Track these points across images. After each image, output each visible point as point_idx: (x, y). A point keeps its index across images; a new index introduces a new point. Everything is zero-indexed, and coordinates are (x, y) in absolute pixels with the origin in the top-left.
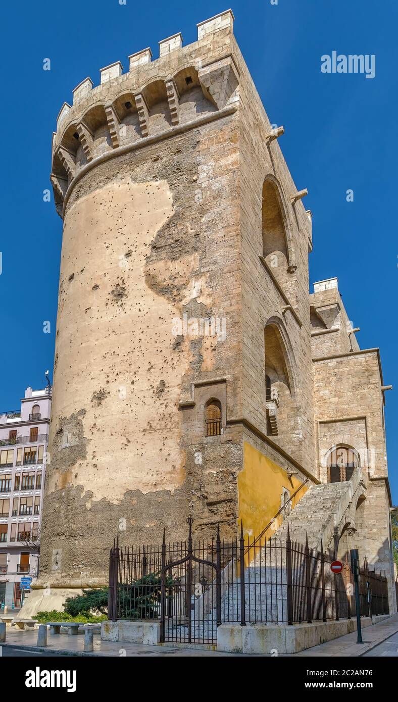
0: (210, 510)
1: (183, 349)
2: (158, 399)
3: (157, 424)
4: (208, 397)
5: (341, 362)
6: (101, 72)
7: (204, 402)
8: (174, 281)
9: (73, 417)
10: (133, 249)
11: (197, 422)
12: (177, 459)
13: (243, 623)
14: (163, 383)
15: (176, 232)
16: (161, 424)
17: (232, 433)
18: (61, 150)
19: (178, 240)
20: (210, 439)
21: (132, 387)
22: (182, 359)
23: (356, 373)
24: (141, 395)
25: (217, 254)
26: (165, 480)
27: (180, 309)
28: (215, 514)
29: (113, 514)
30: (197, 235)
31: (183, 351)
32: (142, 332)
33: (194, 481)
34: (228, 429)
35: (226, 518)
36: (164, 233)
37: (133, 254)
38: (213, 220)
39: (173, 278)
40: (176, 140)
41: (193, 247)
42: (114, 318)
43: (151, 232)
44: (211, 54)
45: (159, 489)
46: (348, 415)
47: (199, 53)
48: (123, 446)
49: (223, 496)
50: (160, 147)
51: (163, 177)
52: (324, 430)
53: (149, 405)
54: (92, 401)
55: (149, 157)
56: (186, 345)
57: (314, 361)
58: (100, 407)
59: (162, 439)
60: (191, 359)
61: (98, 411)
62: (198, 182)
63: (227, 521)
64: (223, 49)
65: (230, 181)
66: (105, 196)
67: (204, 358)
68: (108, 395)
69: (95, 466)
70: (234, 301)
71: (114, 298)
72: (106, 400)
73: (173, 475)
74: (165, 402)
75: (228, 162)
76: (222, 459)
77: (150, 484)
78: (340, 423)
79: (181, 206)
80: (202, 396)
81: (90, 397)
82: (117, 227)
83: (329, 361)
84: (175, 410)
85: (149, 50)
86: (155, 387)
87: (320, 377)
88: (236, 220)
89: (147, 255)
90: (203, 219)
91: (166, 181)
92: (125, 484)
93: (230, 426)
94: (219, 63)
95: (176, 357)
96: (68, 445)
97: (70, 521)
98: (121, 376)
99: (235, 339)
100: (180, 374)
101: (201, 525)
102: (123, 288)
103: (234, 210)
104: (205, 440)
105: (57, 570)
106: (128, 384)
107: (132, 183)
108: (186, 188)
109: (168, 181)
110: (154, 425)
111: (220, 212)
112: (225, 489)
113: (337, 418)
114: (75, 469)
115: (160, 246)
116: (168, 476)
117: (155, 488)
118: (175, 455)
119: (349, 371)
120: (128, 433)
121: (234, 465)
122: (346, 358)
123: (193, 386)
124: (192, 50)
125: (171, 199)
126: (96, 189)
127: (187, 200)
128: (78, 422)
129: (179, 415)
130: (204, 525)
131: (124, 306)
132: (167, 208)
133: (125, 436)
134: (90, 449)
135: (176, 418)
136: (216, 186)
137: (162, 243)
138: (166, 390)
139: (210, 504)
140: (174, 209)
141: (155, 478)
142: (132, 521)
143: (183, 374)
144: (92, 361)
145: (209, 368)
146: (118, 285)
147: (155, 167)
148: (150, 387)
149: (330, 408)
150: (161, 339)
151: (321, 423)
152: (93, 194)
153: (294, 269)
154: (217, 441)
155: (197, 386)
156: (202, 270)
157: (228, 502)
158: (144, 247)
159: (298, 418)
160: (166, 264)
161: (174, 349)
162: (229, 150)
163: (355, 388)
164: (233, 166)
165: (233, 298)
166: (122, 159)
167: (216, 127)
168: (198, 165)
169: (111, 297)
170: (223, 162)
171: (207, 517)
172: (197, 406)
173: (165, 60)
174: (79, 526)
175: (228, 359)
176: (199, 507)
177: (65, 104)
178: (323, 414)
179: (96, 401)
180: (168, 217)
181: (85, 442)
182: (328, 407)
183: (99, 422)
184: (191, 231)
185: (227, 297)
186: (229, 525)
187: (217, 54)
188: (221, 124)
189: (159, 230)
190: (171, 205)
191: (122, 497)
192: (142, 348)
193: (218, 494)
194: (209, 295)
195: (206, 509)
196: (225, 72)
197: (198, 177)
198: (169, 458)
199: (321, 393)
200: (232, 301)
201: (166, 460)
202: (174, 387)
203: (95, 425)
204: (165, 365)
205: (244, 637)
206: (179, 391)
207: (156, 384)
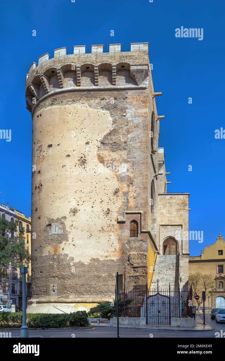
0: (134, 270)
1: (119, 195)
2: (106, 217)
3: (106, 228)
4: (132, 219)
5: (172, 197)
6: (74, 47)
7: (130, 221)
8: (113, 162)
9: (58, 219)
10: (90, 141)
11: (126, 230)
12: (117, 246)
13: (179, 317)
14: (109, 210)
15: (114, 138)
16: (108, 229)
17: (143, 237)
18: (43, 77)
19: (116, 143)
20: (133, 238)
21: (93, 209)
22: (118, 200)
23: (179, 203)
24: (97, 214)
25: (136, 154)
26: (111, 255)
27: (117, 176)
28: (136, 272)
29: (85, 269)
30: (125, 142)
31: (119, 196)
32: (97, 183)
33: (125, 256)
34: (141, 235)
35: (142, 274)
36: (108, 137)
37: (90, 144)
38: (134, 137)
39: (113, 160)
40: (114, 93)
41: (123, 148)
42: (80, 173)
43: (100, 135)
44: (137, 61)
45: (108, 259)
46: (174, 223)
47: (131, 58)
48: (89, 237)
49: (141, 265)
50: (104, 93)
51: (107, 109)
52: (162, 229)
53: (101, 219)
54: (70, 213)
55: (98, 97)
56: (120, 193)
57: (159, 195)
58: (75, 216)
59: (109, 236)
60: (123, 200)
61: (74, 218)
62: (126, 117)
63: (143, 276)
64: (144, 60)
65: (143, 121)
66: (72, 110)
67: (129, 201)
68: (79, 211)
69: (74, 245)
70: (144, 178)
71: (80, 164)
72: (78, 213)
73: (115, 253)
74: (110, 219)
75: (142, 112)
76: (138, 248)
77: (104, 256)
78: (170, 226)
79: (117, 126)
80: (129, 218)
81: (69, 210)
82: (80, 128)
83: (166, 196)
84: (115, 223)
85: (103, 46)
86: (105, 211)
87: (161, 203)
88: (146, 140)
89: (98, 146)
90: (129, 136)
91: (108, 112)
92: (91, 255)
93: (142, 234)
94: (141, 66)
95: (115, 198)
96: (56, 233)
97: (61, 271)
98: (85, 203)
99: (145, 195)
100: (117, 207)
101: (130, 276)
102: (85, 160)
103: (145, 135)
104: (131, 239)
105: (54, 294)
106: (90, 207)
107: (88, 107)
108: (119, 118)
109: (110, 112)
110: (104, 229)
111: (138, 134)
112: (142, 262)
113: (169, 224)
114: (62, 245)
115: (105, 143)
116: (113, 253)
117: (106, 258)
118: (116, 244)
119: (175, 202)
120: (91, 231)
121: (144, 251)
122: (174, 196)
123: (125, 214)
124: (127, 55)
125: (112, 121)
126: (66, 104)
127: (120, 124)
128: (62, 222)
129: (118, 226)
130: (131, 276)
131: (85, 168)
132: (109, 125)
133: (89, 232)
134: (70, 236)
135: (116, 227)
136: (136, 121)
137: (107, 142)
138: (110, 213)
139: (134, 268)
140: (113, 127)
141: (106, 254)
142: (95, 273)
143: (119, 207)
144: (68, 193)
145: (132, 206)
146: (82, 157)
147: (102, 103)
148: (102, 211)
149: (166, 219)
150: (107, 188)
151: (161, 225)
152: (64, 106)
153: (155, 152)
154: (136, 240)
155: (126, 214)
156: (128, 160)
157: (143, 267)
158: (97, 142)
159: (155, 224)
160: (109, 153)
161: (114, 194)
162: (143, 106)
163: (178, 210)
164: (144, 114)
165: (144, 176)
166: (83, 93)
167: (136, 93)
168: (127, 108)
169: (78, 162)
170: (139, 111)
171: (132, 273)
172: (126, 223)
173: (112, 55)
174: (67, 273)
175: (141, 204)
176: (128, 268)
177: (47, 54)
178: (162, 221)
179: (72, 213)
180: (110, 130)
181: (67, 233)
182: (165, 218)
183: (74, 224)
184: (122, 140)
185: (141, 175)
186: (144, 277)
187: (140, 61)
188: (139, 92)
189: (105, 135)
190: (111, 125)
191: (89, 261)
192: (97, 191)
193: (138, 264)
194: (132, 173)
195: (132, 270)
196: (144, 71)
197: (126, 114)
198: (113, 245)
199: (162, 211)
200: (143, 177)
201: (112, 246)
202: (114, 212)
203: (72, 225)
204: (110, 201)
205: (181, 322)
206: (117, 215)
207: (105, 210)
